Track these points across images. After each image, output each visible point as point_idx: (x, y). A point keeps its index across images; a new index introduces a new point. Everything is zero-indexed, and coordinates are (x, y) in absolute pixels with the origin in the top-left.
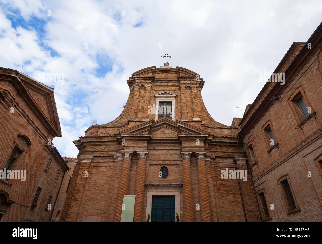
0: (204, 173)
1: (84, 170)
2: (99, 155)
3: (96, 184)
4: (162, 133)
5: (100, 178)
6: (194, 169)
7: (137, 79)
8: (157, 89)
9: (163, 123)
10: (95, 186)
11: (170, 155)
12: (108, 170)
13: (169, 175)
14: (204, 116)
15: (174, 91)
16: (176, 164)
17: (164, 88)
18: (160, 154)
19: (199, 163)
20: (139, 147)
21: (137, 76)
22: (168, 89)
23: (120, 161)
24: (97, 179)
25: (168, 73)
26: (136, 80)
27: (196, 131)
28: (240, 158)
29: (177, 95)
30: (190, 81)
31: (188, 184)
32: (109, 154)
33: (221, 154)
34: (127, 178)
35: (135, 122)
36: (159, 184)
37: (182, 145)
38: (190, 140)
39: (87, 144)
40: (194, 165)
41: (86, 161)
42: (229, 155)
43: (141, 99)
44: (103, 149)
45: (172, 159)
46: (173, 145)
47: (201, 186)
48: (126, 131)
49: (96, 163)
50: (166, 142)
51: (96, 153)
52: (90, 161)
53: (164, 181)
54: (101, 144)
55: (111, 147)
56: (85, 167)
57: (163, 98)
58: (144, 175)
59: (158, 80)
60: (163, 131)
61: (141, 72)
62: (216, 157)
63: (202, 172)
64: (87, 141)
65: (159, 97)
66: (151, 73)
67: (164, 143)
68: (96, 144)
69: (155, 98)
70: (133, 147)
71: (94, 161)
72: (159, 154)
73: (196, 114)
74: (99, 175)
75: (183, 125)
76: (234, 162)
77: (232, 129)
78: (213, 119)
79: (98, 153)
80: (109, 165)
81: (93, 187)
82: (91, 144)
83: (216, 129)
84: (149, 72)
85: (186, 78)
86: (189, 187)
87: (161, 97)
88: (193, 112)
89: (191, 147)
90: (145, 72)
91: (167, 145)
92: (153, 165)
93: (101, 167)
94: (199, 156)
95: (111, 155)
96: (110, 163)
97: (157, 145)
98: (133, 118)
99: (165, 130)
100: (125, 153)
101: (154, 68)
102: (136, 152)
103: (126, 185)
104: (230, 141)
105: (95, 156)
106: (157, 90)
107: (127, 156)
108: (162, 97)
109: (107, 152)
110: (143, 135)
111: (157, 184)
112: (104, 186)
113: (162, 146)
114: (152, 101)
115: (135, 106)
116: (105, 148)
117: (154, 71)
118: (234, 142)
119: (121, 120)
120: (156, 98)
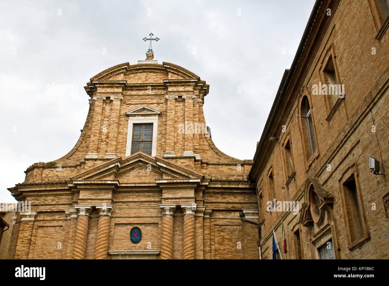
0: (190, 236)
1: (25, 231)
2: (45, 211)
3: (42, 251)
4: (136, 176)
5: (49, 243)
6: (178, 230)
7: (100, 87)
8: (131, 102)
9: (137, 160)
10: (41, 254)
11: (145, 209)
12: (58, 232)
13: (143, 239)
14: (205, 145)
15: (158, 104)
16: (154, 223)
17: (143, 100)
18: (132, 208)
19: (185, 222)
20: (100, 199)
21: (99, 81)
22: (149, 101)
23: (74, 220)
24: (44, 244)
25: (151, 72)
26: (98, 89)
27: (183, 173)
28: (250, 211)
29: (161, 112)
30: (184, 87)
31: (167, 252)
32: (59, 208)
33: (222, 206)
34: (82, 244)
35: (96, 160)
36: (127, 252)
37: (163, 195)
38: (174, 187)
39: (27, 194)
40: (179, 224)
41: (28, 219)
42: (233, 207)
43: (106, 121)
44: (50, 201)
45: (149, 216)
46: (151, 194)
47: (185, 255)
48: (79, 176)
49: (41, 222)
50: (140, 190)
51: (41, 207)
52: (33, 219)
53: (135, 247)
54: (47, 193)
55: (62, 198)
56: (26, 227)
57: (140, 118)
58: (106, 240)
59: (134, 86)
60: (137, 172)
61: (105, 74)
62: (213, 210)
63: (187, 235)
64: (27, 190)
65: (134, 116)
66: (122, 75)
67: (138, 192)
68: (40, 194)
69: (127, 119)
70: (91, 199)
71: (39, 218)
72: (130, 208)
73: (188, 145)
74: (47, 239)
75: (164, 164)
76: (240, 216)
77: (245, 166)
78: (217, 149)
79: (44, 207)
80: (59, 225)
81: (39, 255)
82: (33, 194)
83: (220, 166)
84: (118, 72)
85: (178, 82)
86: (167, 255)
87: (137, 116)
88: (183, 141)
89: (176, 198)
90: (111, 73)
91: (142, 194)
92: (120, 225)
93: (49, 227)
94: (186, 211)
95: (61, 210)
96: (61, 221)
97: (127, 194)
98: (92, 154)
99: (140, 171)
100: (80, 209)
101: (127, 66)
102: (95, 207)
103: (81, 254)
104: (237, 186)
105: (39, 211)
106: (131, 104)
107: (82, 213)
108: (139, 116)
109: (57, 206)
110: (106, 182)
111: (125, 252)
112: (54, 254)
113: (135, 196)
114: (123, 124)
115: (95, 134)
116: (53, 200)
117: (127, 71)
118: (243, 186)
119: (75, 155)
120: (129, 118)
